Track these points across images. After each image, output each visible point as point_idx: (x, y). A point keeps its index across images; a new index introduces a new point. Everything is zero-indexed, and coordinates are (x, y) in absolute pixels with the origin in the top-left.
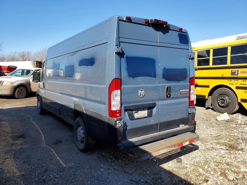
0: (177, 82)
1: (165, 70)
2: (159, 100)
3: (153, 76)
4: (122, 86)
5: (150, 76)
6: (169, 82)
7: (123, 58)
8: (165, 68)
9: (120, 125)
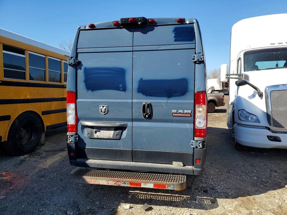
0: (166, 98)
1: (141, 81)
2: (133, 120)
3: (121, 89)
4: (78, 100)
5: (118, 89)
6: (149, 97)
7: (81, 69)
8: (141, 79)
9: (70, 141)
